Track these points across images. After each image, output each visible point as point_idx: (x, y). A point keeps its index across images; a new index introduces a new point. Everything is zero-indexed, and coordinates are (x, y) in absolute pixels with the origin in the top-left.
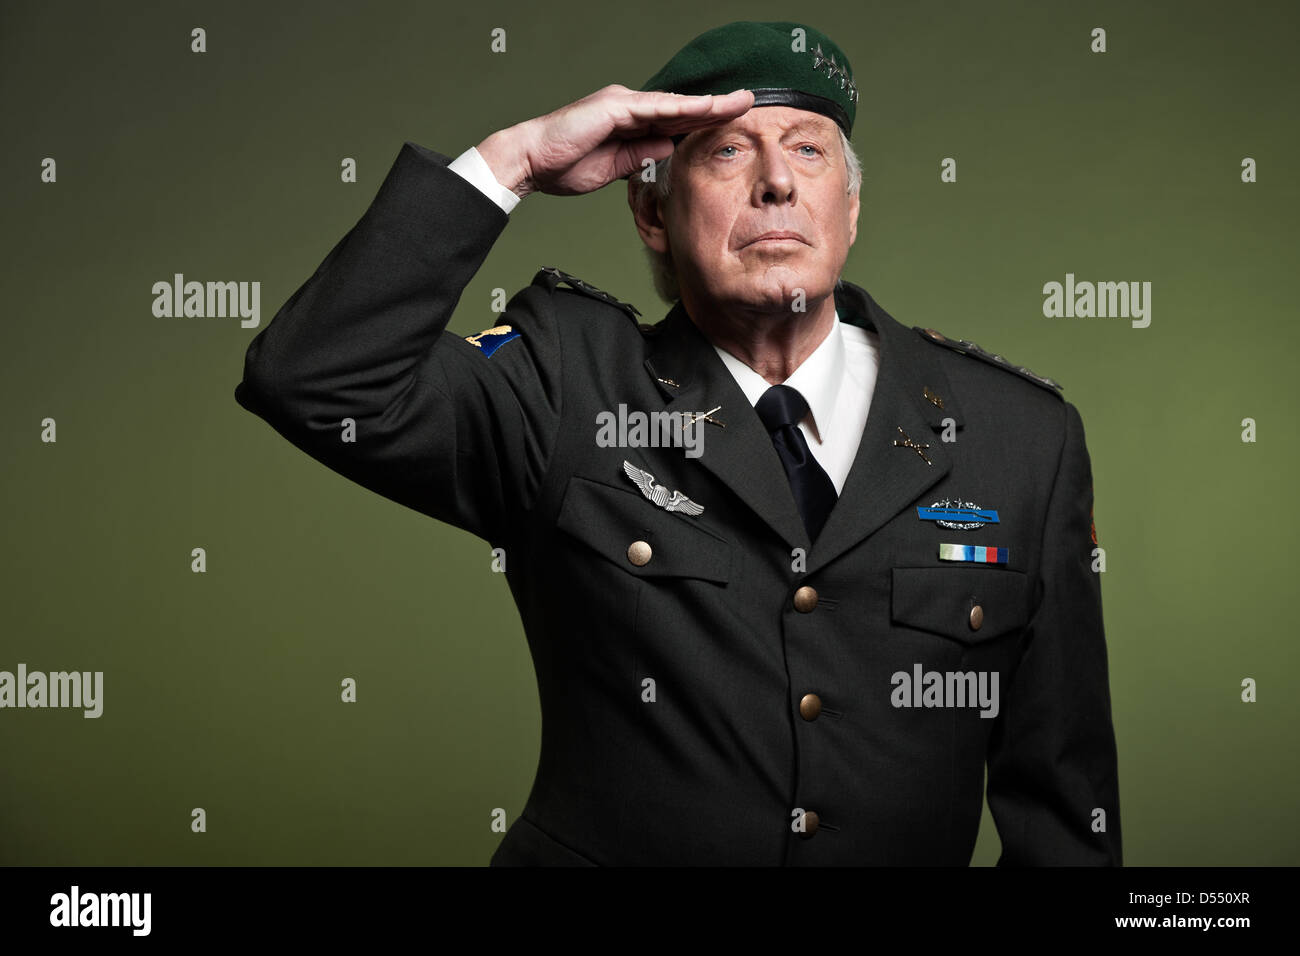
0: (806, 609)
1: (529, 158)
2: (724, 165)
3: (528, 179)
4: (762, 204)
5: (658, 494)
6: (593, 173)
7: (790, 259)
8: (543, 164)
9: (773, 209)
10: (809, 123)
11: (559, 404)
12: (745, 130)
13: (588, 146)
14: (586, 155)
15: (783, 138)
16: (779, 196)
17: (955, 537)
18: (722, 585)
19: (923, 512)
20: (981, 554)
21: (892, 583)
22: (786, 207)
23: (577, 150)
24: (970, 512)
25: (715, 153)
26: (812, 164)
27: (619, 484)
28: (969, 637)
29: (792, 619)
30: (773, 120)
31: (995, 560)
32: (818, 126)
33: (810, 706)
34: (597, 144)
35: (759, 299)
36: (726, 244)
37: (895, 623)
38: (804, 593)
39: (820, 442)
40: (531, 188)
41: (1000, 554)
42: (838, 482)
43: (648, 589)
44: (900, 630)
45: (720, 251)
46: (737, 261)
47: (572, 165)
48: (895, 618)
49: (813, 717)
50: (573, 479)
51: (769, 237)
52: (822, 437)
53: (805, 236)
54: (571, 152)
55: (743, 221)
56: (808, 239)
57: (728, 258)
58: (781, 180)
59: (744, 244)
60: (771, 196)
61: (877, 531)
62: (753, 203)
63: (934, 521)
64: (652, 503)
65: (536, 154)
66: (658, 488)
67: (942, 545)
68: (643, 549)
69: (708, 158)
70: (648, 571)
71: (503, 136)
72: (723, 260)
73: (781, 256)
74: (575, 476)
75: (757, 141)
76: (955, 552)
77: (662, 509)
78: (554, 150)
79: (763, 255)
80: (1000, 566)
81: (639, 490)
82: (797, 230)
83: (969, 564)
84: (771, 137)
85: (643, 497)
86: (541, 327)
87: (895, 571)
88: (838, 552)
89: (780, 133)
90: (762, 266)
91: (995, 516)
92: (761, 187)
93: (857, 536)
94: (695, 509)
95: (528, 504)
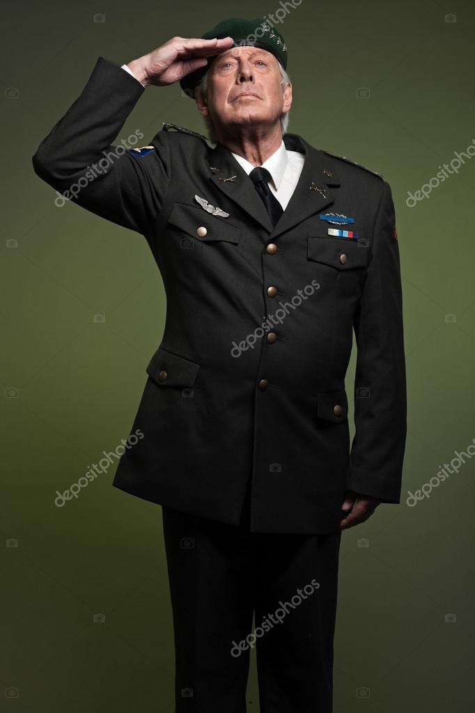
0: (272, 253)
3: (146, 79)
4: (240, 83)
5: (210, 209)
6: (175, 74)
8: (152, 71)
9: (244, 83)
10: (260, 52)
11: (170, 175)
13: (169, 62)
14: (169, 66)
15: (250, 59)
17: (335, 227)
18: (236, 244)
19: (322, 217)
20: (346, 234)
22: (249, 83)
24: (342, 218)
25: (222, 67)
26: (262, 69)
27: (193, 204)
29: (266, 257)
31: (352, 237)
32: (265, 54)
33: (272, 292)
37: (309, 260)
38: (271, 246)
40: (148, 83)
41: (354, 235)
42: (284, 206)
44: (311, 263)
45: (224, 104)
46: (231, 107)
48: (309, 257)
49: (273, 296)
50: (175, 204)
51: (242, 95)
53: (259, 95)
54: (162, 66)
55: (233, 91)
56: (260, 97)
57: (227, 106)
58: (247, 72)
59: (234, 100)
60: (243, 79)
62: (237, 83)
63: (326, 221)
66: (210, 206)
68: (203, 231)
70: (205, 239)
72: (226, 107)
74: (177, 202)
76: (334, 232)
77: (211, 214)
78: (156, 65)
79: (241, 102)
80: (354, 240)
83: (340, 238)
84: (245, 58)
85: (203, 209)
86: (162, 145)
87: (310, 239)
88: (284, 230)
89: (248, 56)
90: (241, 107)
91: (352, 220)
92: (240, 76)
94: (225, 215)
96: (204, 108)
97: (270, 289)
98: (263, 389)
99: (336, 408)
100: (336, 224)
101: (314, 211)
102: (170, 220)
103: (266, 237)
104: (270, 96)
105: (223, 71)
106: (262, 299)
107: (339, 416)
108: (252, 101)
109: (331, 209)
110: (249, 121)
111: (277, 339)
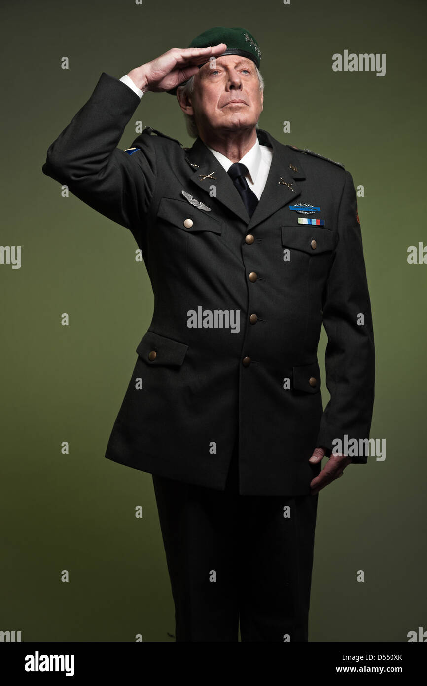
1: (147, 77)
2: (214, 77)
4: (230, 90)
7: (241, 110)
8: (152, 79)
9: (234, 92)
12: (222, 64)
13: (168, 71)
14: (167, 74)
16: (236, 86)
18: (219, 235)
19: (291, 208)
20: (314, 222)
21: (281, 232)
22: (238, 91)
23: (164, 72)
24: (309, 208)
25: (211, 73)
28: (311, 252)
29: (245, 247)
30: (231, 60)
31: (319, 224)
33: (253, 277)
34: (171, 70)
35: (230, 125)
36: (217, 106)
39: (253, 184)
41: (321, 222)
43: (191, 236)
47: (163, 78)
49: (254, 281)
50: (163, 199)
52: (254, 182)
53: (246, 101)
54: (162, 74)
59: (224, 106)
61: (274, 213)
62: (226, 90)
64: (192, 205)
65: (149, 75)
66: (194, 200)
67: (299, 218)
69: (208, 76)
71: (137, 70)
73: (238, 109)
75: (226, 68)
76: (304, 221)
78: (156, 74)
79: (231, 109)
81: (188, 201)
82: (243, 99)
83: (309, 226)
84: (231, 66)
85: (189, 203)
87: (282, 228)
88: (260, 221)
89: (235, 65)
90: (231, 113)
91: (319, 209)
93: (267, 215)
94: (208, 209)
95: (146, 210)
96: (188, 107)
97: (251, 275)
98: (246, 366)
99: (311, 380)
100: (304, 214)
101: (284, 203)
102: (159, 214)
103: (243, 229)
104: (255, 102)
105: (211, 78)
106: (245, 284)
107: (314, 387)
108: (240, 108)
109: (299, 200)
110: (239, 125)
111: (258, 320)
